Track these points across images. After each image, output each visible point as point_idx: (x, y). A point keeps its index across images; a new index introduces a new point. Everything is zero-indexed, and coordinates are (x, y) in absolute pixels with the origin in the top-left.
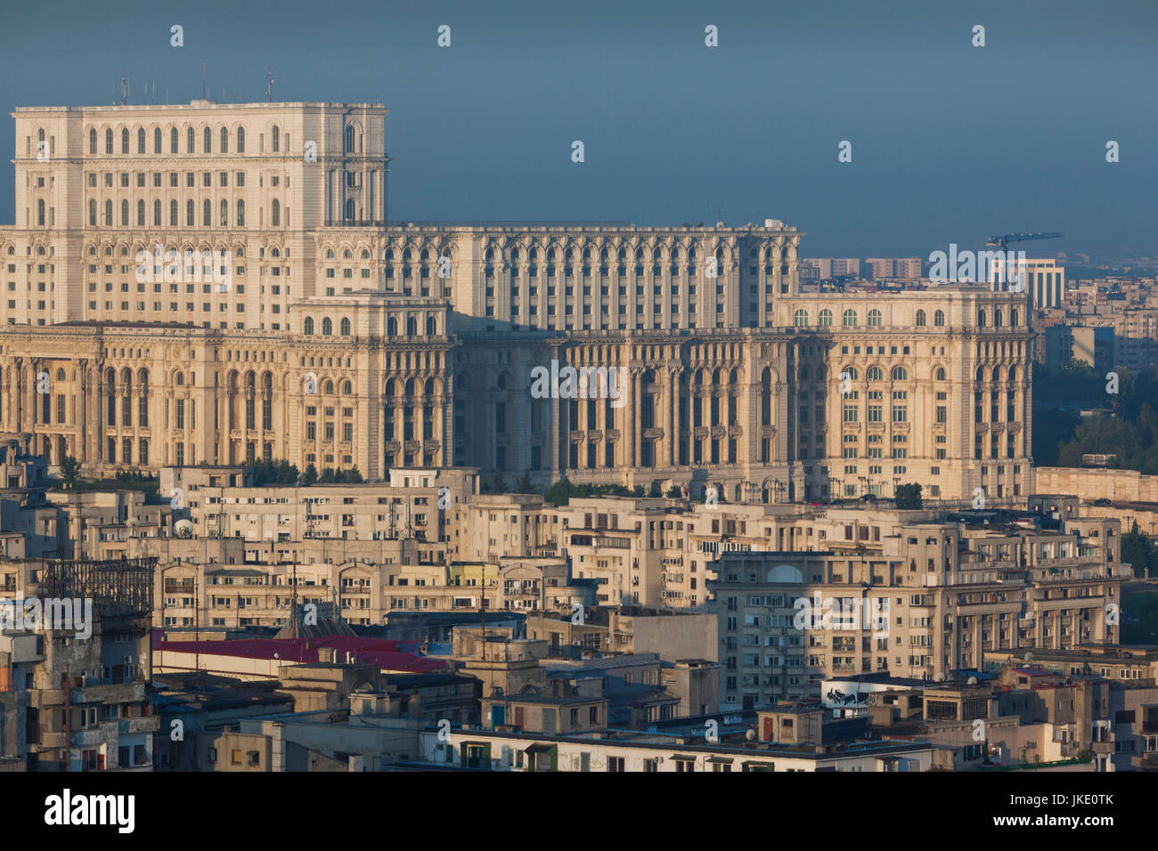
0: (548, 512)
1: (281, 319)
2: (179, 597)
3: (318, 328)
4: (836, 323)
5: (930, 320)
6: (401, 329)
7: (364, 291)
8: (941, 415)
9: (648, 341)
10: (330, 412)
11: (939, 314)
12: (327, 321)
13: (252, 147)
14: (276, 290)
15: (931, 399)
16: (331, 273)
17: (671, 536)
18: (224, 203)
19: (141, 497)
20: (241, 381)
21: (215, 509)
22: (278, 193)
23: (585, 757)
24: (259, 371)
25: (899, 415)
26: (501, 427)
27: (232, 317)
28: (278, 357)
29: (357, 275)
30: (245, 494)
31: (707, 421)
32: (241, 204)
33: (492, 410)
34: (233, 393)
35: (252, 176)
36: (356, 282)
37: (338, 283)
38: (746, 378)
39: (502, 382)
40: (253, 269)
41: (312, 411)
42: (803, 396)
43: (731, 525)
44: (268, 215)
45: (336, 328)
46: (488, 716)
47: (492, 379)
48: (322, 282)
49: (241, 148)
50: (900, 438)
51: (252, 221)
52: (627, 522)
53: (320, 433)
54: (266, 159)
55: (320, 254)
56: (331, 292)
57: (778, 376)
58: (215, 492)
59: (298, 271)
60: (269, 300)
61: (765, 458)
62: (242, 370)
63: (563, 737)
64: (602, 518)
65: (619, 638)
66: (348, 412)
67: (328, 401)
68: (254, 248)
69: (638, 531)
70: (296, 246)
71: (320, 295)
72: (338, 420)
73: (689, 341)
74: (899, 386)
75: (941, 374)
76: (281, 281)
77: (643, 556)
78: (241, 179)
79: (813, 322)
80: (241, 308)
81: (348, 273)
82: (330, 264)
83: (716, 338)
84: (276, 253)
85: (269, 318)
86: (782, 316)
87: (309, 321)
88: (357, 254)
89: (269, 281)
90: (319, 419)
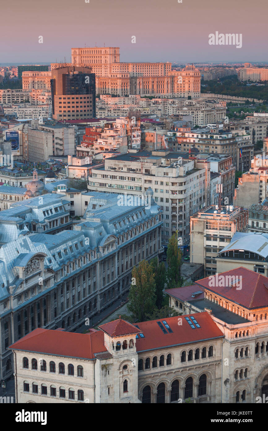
0: (150, 100)
1: (107, 75)
2: (109, 112)
3: (113, 76)
4: (176, 75)
5: (188, 75)
6: (123, 76)
7: (118, 71)
8: (189, 87)
9: (154, 77)
10: (114, 87)
11: (189, 74)
12: (114, 75)
13: (103, 53)
14: (106, 71)
15: (188, 85)
16: (113, 69)
17: (166, 103)
18: (99, 60)
19: (98, 99)
20: (102, 83)
21: (107, 100)
22: (106, 59)
23: (189, 135)
24: (104, 82)
25: (184, 87)
26: (135, 89)
27: (100, 75)
28: (107, 80)
29: (117, 69)
30: (111, 98)
31: (160, 88)
32: (101, 60)
33: (134, 87)
34: (101, 84)
35: (103, 56)
36: (117, 70)
37: (114, 70)
38: (166, 82)
39: (135, 83)
40: (103, 69)
41: (112, 87)
42: (172, 84)
43: (173, 102)
44: (105, 62)
45: (115, 76)
46: (176, 130)
47: (134, 83)
48: (112, 70)
49: (101, 53)
50: (184, 90)
51: (103, 62)
52: (160, 102)
53: (113, 90)
54: (104, 55)
55: (112, 67)
56: (113, 71)
57: (169, 82)
58: (107, 98)
59: (109, 69)
60: (105, 73)
61: (168, 92)
62: (102, 82)
63: (185, 132)
64: (157, 101)
65: (181, 118)
66: (117, 87)
67: (114, 86)
68: (103, 66)
69: (161, 103)
70: (109, 66)
71: (112, 72)
72: (115, 88)
73: (158, 77)
74: (184, 83)
75: (189, 81)
76: (107, 70)
77: (162, 106)
78: (101, 57)
79: (173, 75)
80: (101, 74)
81: (116, 69)
82: (113, 68)
83: (162, 77)
84: (106, 66)
85: (105, 75)
86: (169, 74)
87: (112, 75)
88: (117, 67)
89: (105, 70)
90: (113, 88)
